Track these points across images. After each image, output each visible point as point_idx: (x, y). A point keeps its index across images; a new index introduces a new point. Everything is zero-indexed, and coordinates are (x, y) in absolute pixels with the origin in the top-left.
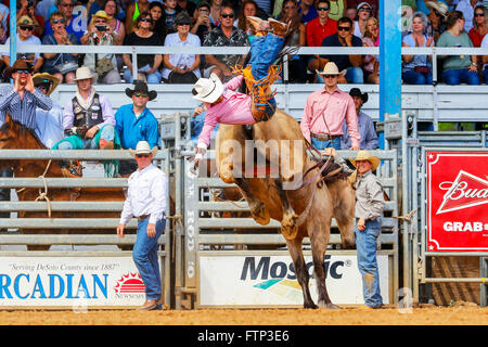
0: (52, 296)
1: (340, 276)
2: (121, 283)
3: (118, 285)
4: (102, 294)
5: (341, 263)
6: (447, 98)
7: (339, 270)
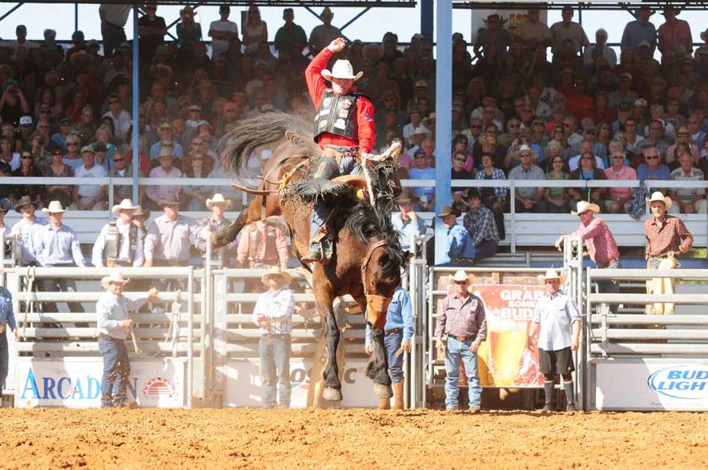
0: (89, 397)
1: (353, 382)
2: (149, 386)
3: (146, 388)
4: (132, 396)
5: (355, 370)
6: (525, 224)
7: (352, 376)
